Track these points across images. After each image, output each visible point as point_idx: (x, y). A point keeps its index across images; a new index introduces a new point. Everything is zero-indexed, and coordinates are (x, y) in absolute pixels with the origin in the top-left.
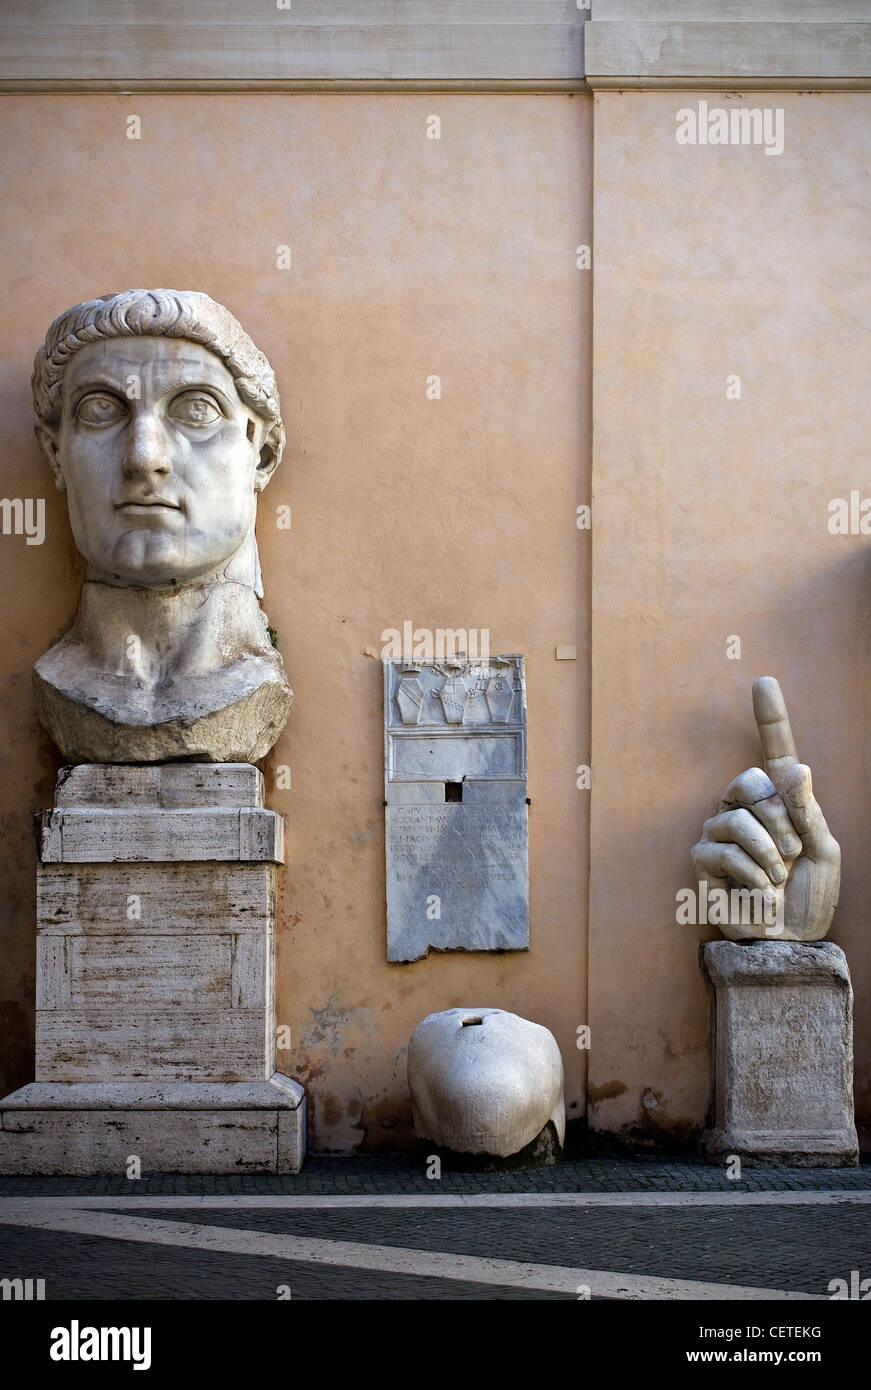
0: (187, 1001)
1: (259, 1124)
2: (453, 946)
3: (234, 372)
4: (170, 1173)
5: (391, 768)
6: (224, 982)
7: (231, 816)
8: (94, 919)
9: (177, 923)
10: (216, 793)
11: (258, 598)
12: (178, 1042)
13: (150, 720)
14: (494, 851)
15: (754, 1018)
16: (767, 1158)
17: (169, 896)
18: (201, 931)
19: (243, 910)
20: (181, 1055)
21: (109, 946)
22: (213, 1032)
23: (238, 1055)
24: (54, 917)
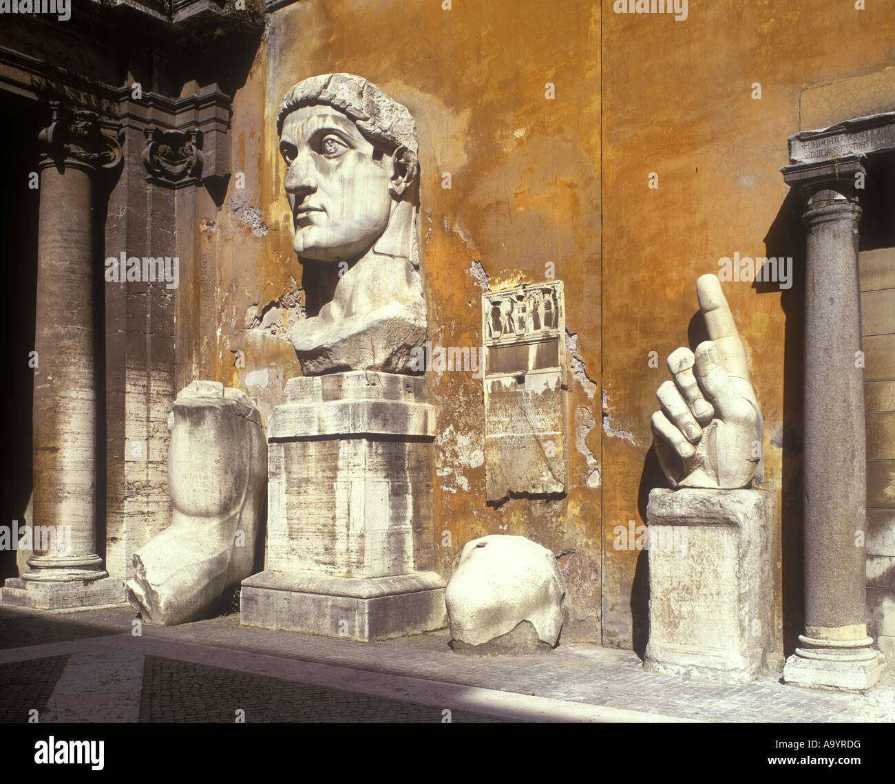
0: (330, 525)
1: (349, 607)
2: (522, 491)
3: (352, 118)
6: (347, 513)
7: (345, 405)
8: (290, 472)
10: (345, 390)
11: (413, 264)
12: (326, 550)
18: (335, 480)
20: (327, 559)
21: (297, 489)
22: (340, 546)
23: (353, 560)
24: (275, 471)
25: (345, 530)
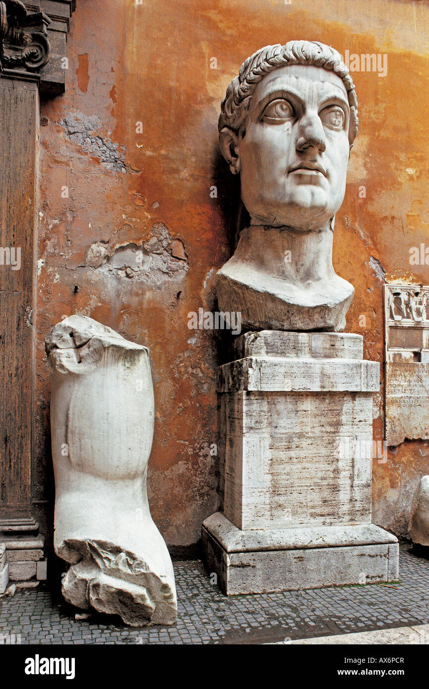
1: (378, 553)
5: (388, 343)
7: (356, 364)
10: (342, 350)
12: (324, 503)
17: (319, 412)
18: (337, 435)
19: (360, 421)
20: (326, 510)
21: (286, 444)
22: (344, 496)
23: (357, 509)
24: (253, 425)
25: (349, 482)
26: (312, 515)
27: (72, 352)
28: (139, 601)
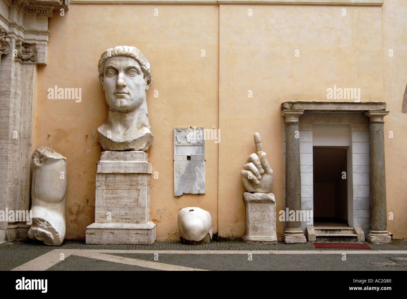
0: (129, 205)
1: (143, 233)
2: (189, 193)
3: (140, 64)
4: (123, 244)
5: (175, 152)
6: (137, 200)
7: (139, 163)
8: (108, 186)
9: (126, 187)
10: (135, 158)
11: (147, 114)
12: (126, 214)
13: (121, 141)
14: (197, 171)
15: (254, 210)
16: (257, 242)
17: (125, 181)
18: (131, 189)
19: (141, 184)
20: (127, 217)
21: (111, 192)
22: (134, 212)
23: (139, 217)
24: (99, 185)
26: (121, 218)
27: (38, 159)
28: (48, 236)
